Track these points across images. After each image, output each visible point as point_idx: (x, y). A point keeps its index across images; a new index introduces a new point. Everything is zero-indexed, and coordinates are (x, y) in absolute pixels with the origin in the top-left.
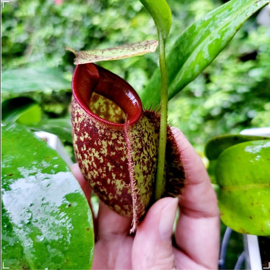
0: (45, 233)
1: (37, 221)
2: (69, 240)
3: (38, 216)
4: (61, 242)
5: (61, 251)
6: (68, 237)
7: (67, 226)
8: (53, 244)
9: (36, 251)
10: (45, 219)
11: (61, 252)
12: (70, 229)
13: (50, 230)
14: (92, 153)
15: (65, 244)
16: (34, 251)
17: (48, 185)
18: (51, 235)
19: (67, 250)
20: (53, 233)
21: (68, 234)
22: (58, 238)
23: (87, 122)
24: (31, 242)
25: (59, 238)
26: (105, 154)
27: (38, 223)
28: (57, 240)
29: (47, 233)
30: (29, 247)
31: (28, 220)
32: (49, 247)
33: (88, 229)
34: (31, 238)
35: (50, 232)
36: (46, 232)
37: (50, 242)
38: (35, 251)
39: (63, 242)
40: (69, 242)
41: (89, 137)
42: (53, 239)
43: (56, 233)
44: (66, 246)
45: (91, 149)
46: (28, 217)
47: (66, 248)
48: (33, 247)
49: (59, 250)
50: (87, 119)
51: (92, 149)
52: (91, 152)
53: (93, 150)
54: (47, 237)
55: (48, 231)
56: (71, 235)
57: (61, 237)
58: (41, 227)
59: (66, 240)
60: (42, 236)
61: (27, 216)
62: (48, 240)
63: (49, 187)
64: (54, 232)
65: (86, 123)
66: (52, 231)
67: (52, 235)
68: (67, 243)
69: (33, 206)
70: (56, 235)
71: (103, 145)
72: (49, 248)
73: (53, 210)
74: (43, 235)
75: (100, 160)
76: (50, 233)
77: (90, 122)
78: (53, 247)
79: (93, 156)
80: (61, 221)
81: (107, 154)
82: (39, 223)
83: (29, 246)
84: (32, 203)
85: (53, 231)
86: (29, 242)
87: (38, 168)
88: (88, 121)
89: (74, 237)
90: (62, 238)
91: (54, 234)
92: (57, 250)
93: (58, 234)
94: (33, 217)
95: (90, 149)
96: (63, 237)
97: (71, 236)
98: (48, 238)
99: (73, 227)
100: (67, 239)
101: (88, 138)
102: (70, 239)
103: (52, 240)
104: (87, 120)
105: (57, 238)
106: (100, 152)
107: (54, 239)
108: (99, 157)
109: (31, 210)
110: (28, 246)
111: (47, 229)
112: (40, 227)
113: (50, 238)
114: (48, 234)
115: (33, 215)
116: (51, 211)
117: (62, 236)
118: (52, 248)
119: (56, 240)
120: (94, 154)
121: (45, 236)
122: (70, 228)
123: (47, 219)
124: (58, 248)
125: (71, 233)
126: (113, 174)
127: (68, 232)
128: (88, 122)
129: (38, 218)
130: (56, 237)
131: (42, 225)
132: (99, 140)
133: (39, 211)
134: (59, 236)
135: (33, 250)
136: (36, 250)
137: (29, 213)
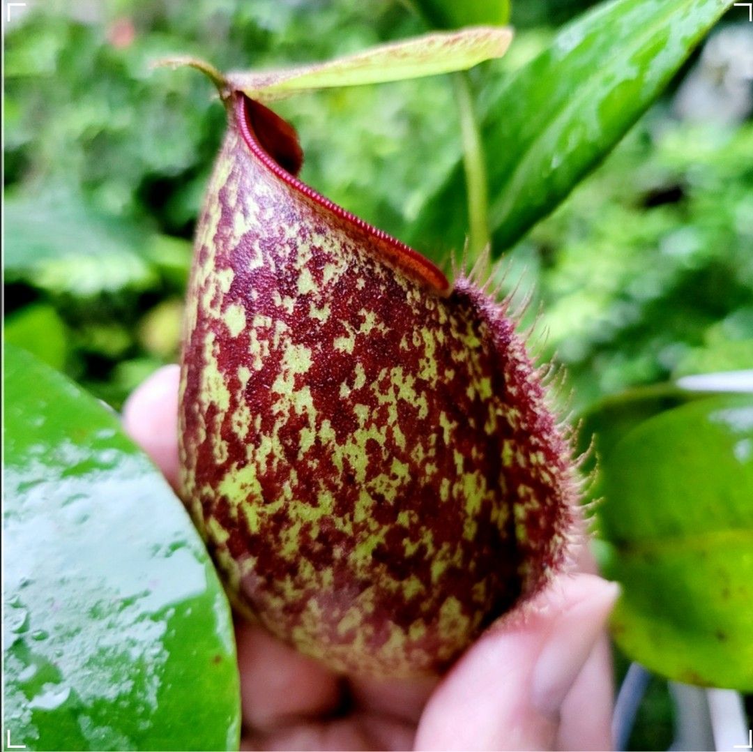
0: (69, 675)
1: (42, 637)
2: (152, 698)
3: (47, 618)
4: (125, 704)
5: (125, 733)
6: (149, 687)
7: (147, 650)
8: (99, 711)
9: (40, 736)
10: (73, 628)
11: (126, 738)
12: (157, 660)
13: (88, 664)
14: (391, 391)
15: (140, 709)
16: (33, 736)
17: (85, 519)
18: (91, 682)
19: (149, 730)
20: (100, 675)
21: (150, 677)
22: (116, 689)
23: (366, 272)
24: (23, 706)
25: (120, 693)
26: (431, 379)
27: (47, 642)
28: (113, 697)
29: (80, 674)
30: (16, 723)
31: (15, 632)
32: (85, 721)
33: (218, 660)
34: (25, 693)
35: (89, 672)
36: (76, 672)
37: (90, 704)
38: (38, 737)
39: (134, 705)
40: (153, 704)
41: (381, 326)
42: (99, 694)
43: (108, 675)
44: (145, 715)
45: (388, 373)
46: (15, 623)
47: (145, 725)
48: (32, 722)
49: (118, 730)
50: (365, 259)
51: (393, 371)
52: (385, 386)
53: (395, 375)
54: (78, 690)
55: (83, 667)
56: (161, 680)
57: (127, 686)
58: (59, 655)
59: (144, 697)
60: (61, 685)
61: (11, 620)
62: (82, 697)
63: (87, 523)
64: (101, 671)
65: (361, 273)
66: (95, 668)
67: (96, 682)
68: (148, 707)
69: (30, 588)
70: (110, 681)
71: (427, 345)
72: (87, 726)
73: (98, 599)
74: (65, 680)
75: (419, 407)
76: (90, 676)
77: (378, 270)
78: (98, 721)
79: (396, 397)
80: (125, 635)
81: (436, 378)
82: (51, 643)
83: (19, 720)
84: (28, 578)
85: (100, 668)
86: (19, 705)
87: (49, 464)
88: (369, 267)
89: (169, 686)
90: (130, 690)
91: (101, 678)
92: (114, 730)
93: (115, 679)
94: (31, 622)
95: (382, 374)
96: (134, 687)
97: (160, 684)
98: (83, 690)
99: (167, 654)
100: (146, 693)
101: (373, 330)
102: (155, 691)
103: (94, 697)
104: (363, 264)
105: (111, 693)
106: (419, 375)
107: (103, 694)
108: (416, 398)
109: (24, 601)
110: (14, 720)
111: (80, 662)
112: (55, 655)
113: (90, 690)
114: (83, 678)
115: (33, 615)
116: (91, 603)
117: (131, 683)
118: (94, 727)
119: (110, 699)
120: (397, 390)
121: (73, 684)
122: (155, 657)
123: (78, 630)
124: (114, 725)
125: (159, 675)
126: (456, 452)
127: (150, 670)
128: (368, 269)
129: (48, 626)
130: (110, 687)
131: (61, 650)
132: (416, 328)
133: (51, 603)
134: (120, 685)
135: (30, 734)
136: (40, 733)
137: (19, 609)
